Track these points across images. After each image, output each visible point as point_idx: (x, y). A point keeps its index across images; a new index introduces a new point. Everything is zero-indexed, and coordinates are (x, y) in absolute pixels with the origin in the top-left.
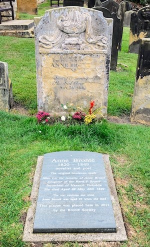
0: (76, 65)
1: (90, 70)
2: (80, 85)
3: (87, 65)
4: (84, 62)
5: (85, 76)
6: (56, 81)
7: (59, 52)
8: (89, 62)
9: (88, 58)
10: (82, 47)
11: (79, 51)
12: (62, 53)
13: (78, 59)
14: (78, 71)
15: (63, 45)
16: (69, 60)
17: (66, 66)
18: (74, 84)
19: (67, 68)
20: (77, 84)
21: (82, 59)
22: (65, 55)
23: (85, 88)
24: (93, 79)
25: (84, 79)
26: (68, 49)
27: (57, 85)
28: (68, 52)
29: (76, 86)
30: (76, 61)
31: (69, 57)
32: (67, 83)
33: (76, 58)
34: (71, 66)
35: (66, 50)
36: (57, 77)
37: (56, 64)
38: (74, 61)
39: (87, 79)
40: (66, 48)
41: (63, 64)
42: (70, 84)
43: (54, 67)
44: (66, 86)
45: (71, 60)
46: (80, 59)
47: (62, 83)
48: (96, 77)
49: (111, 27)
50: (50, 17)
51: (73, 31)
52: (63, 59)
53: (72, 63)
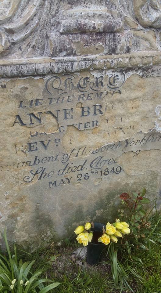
0: (99, 110)
1: (137, 118)
2: (107, 166)
3: (129, 105)
4: (125, 94)
5: (122, 137)
6: (35, 168)
7: (40, 67)
8: (138, 94)
9: (136, 81)
10: (123, 40)
11: (114, 60)
12: (51, 72)
13: (104, 89)
14: (103, 126)
15: (53, 35)
16: (77, 94)
17: (68, 116)
18: (91, 166)
19: (70, 122)
20: (99, 163)
21: (118, 86)
22: (63, 79)
23: (119, 169)
24: (144, 141)
25: (119, 146)
26: (75, 55)
27: (42, 178)
28: (75, 67)
29: (97, 169)
30: (98, 96)
31: (75, 85)
32: (69, 168)
33: (100, 86)
34: (83, 115)
35: (66, 58)
36: (36, 157)
37: (30, 114)
38: (92, 96)
39: (126, 146)
40: (66, 50)
41: (55, 114)
42: (80, 167)
43: (22, 124)
44: (68, 177)
45: (82, 93)
46: (111, 86)
47: (56, 171)
48: (152, 135)
52: (54, 94)
53: (87, 103)
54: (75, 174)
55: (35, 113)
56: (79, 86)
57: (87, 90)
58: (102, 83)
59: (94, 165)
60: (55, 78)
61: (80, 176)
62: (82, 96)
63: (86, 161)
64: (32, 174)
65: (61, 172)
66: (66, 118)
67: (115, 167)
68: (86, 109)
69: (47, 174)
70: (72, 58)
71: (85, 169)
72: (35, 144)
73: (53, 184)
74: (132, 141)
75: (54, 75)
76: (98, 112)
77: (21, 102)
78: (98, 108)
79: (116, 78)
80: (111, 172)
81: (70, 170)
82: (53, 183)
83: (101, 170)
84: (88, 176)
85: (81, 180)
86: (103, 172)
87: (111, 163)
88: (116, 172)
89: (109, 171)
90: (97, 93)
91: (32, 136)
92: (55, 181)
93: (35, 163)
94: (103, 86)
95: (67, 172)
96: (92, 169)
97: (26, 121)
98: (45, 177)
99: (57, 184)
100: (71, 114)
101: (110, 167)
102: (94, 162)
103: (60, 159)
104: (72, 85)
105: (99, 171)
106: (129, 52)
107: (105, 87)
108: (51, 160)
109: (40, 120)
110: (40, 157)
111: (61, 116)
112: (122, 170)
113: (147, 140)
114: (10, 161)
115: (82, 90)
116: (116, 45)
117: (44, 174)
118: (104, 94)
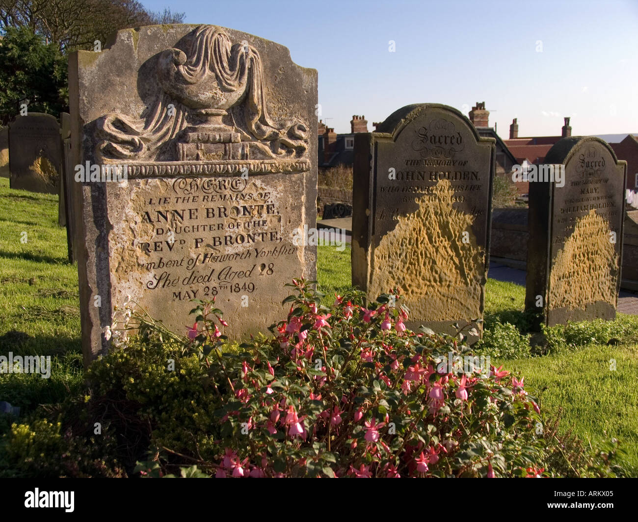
2: (237, 280)
6: (159, 272)
12: (178, 173)
14: (229, 230)
16: (201, 195)
17: (193, 216)
18: (219, 279)
19: (195, 223)
20: (228, 276)
21: (241, 189)
22: (189, 180)
23: (251, 286)
24: (275, 252)
25: (248, 255)
26: (199, 159)
27: (165, 286)
28: (200, 170)
29: (226, 283)
30: (221, 199)
31: (200, 186)
32: (195, 277)
33: (223, 187)
34: (208, 217)
35: (191, 162)
36: (161, 258)
37: (158, 212)
38: (216, 198)
39: (256, 256)
40: (192, 155)
41: (181, 213)
42: (207, 278)
43: (150, 222)
44: (194, 289)
45: (207, 194)
46: (233, 190)
47: (181, 280)
48: (284, 246)
49: (314, 91)
50: (134, 47)
51: (213, 97)
52: (180, 194)
53: (211, 205)
54: (200, 287)
55: (161, 209)
56: (203, 187)
57: (211, 192)
58: (225, 186)
59: (222, 277)
60: (181, 179)
61: (207, 289)
62: (206, 198)
63: (213, 270)
64: (156, 278)
65: (186, 282)
66: (191, 218)
67: (246, 283)
68: (211, 211)
69: (171, 282)
70: (197, 161)
71: (213, 281)
72: (160, 244)
73: (177, 297)
74: (263, 250)
75: (180, 177)
76: (222, 214)
77: (151, 199)
78: (223, 210)
79: (238, 182)
80: (242, 289)
81: (196, 280)
82: (177, 294)
83: (230, 284)
84: (216, 291)
85: (208, 294)
86: (233, 288)
87: (241, 277)
88: (248, 289)
89: (241, 287)
90: (221, 196)
91: (158, 234)
92: (180, 293)
93: (159, 266)
94: (225, 188)
95: (193, 283)
96: (220, 281)
97: (154, 217)
98: (169, 285)
99: (182, 297)
100: (196, 214)
101: (241, 282)
102: (223, 273)
103: (185, 264)
104: (196, 187)
105: (229, 285)
106: (247, 159)
107: (228, 190)
108: (175, 265)
109: (166, 218)
110: (165, 260)
111: (187, 215)
112: (255, 288)
113: (279, 251)
114: (135, 260)
115: (206, 191)
116: (235, 153)
117: (168, 282)
118: (227, 197)
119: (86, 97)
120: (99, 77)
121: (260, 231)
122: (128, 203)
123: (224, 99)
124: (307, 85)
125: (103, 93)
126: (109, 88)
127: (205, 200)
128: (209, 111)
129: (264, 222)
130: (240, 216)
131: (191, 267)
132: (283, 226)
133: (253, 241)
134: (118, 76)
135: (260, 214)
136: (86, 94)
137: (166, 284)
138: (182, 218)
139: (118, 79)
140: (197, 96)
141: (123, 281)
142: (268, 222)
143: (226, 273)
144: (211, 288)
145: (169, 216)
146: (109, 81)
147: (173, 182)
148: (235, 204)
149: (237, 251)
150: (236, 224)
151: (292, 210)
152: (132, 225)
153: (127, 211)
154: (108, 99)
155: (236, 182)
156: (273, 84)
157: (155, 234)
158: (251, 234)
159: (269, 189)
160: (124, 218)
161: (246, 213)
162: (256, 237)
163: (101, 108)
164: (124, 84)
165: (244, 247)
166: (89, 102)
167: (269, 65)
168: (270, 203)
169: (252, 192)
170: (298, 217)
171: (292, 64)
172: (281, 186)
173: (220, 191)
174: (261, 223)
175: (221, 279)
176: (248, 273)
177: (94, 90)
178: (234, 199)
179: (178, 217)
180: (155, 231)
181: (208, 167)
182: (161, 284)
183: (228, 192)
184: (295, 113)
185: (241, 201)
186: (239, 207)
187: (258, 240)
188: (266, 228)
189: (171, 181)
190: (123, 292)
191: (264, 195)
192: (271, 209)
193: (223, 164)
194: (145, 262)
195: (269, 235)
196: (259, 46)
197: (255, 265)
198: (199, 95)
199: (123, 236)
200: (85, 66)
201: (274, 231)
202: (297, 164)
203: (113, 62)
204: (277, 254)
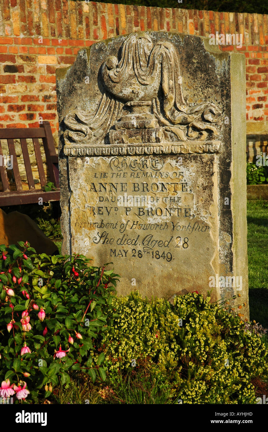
2: (156, 248)
6: (101, 231)
16: (129, 172)
18: (143, 244)
20: (150, 243)
21: (159, 168)
23: (169, 255)
24: (189, 227)
25: (166, 227)
26: (123, 143)
27: (105, 243)
28: (125, 151)
29: (148, 249)
31: (128, 165)
32: (125, 239)
33: (145, 166)
34: (135, 190)
35: (119, 145)
36: (102, 221)
37: (100, 184)
38: (140, 175)
39: (173, 229)
40: (118, 139)
41: (115, 185)
42: (134, 242)
43: (96, 191)
44: (125, 249)
46: (154, 168)
47: (116, 240)
48: (197, 222)
49: (226, 74)
50: (87, 61)
51: (133, 92)
52: (115, 170)
53: (137, 180)
54: (129, 248)
55: (102, 182)
56: (130, 165)
57: (136, 170)
58: (147, 165)
59: (146, 243)
60: (115, 159)
61: (134, 251)
62: (133, 174)
63: (138, 236)
64: (99, 236)
65: (119, 242)
66: (122, 190)
67: (165, 252)
68: (136, 185)
69: (109, 240)
70: (122, 144)
71: (138, 245)
72: (102, 208)
73: (113, 253)
74: (179, 224)
75: (114, 157)
76: (145, 189)
77: (96, 174)
78: (145, 185)
79: (157, 162)
80: (162, 256)
81: (126, 243)
82: (113, 251)
84: (141, 254)
85: (135, 256)
86: (155, 254)
87: (160, 246)
88: (166, 258)
89: (160, 254)
91: (100, 201)
92: (115, 250)
93: (101, 226)
94: (147, 167)
95: (124, 243)
96: (144, 246)
97: (97, 188)
98: (108, 243)
99: (117, 254)
100: (126, 187)
101: (161, 250)
102: (146, 239)
103: (118, 227)
104: (126, 165)
105: (151, 251)
106: (159, 142)
107: (149, 168)
108: (112, 227)
109: (106, 189)
110: (105, 222)
111: (119, 188)
112: (173, 258)
113: (192, 227)
114: (86, 219)
115: (133, 169)
116: (149, 137)
117: (107, 240)
118: (148, 175)
119: (61, 100)
120: (67, 85)
121: (175, 207)
122: (82, 176)
123: (142, 92)
124: (220, 70)
125: (70, 96)
126: (74, 92)
127: (132, 176)
128: (132, 103)
129: (179, 198)
130: (158, 191)
131: (122, 230)
132: (196, 204)
133: (170, 214)
134: (78, 82)
135: (175, 191)
136: (60, 98)
137: (106, 241)
138: (116, 189)
139: (78, 85)
140: (121, 92)
141: (78, 234)
142: (182, 199)
143: (148, 240)
144: (137, 251)
145: (108, 188)
146: (73, 87)
147: (110, 161)
148: (154, 181)
149: (157, 222)
150: (155, 198)
151: (204, 189)
152: (84, 192)
153: (81, 182)
154: (72, 100)
155: (155, 161)
156: (189, 73)
157: (98, 200)
158: (168, 209)
159: (182, 169)
160: (79, 187)
161: (164, 189)
162: (172, 212)
163: (69, 107)
164: (82, 88)
165: (162, 219)
166: (62, 104)
167: (185, 57)
168: (183, 182)
169: (168, 171)
170: (209, 196)
171: (205, 52)
172: (192, 166)
173: (143, 169)
174: (176, 199)
175: (145, 244)
176: (167, 243)
177: (65, 95)
178: (154, 176)
179: (114, 188)
180: (98, 198)
181: (130, 149)
182: (102, 241)
183: (149, 171)
184: (209, 97)
185: (160, 179)
186: (158, 184)
187: (174, 215)
188: (180, 204)
189: (108, 160)
190: (78, 242)
191: (178, 174)
192: (185, 187)
193: (141, 146)
194: (92, 222)
195: (183, 211)
196: (176, 41)
197: (172, 237)
198: (123, 91)
199: (79, 200)
200: (59, 79)
201: (187, 207)
202: (204, 146)
203: (75, 74)
204: (191, 230)
